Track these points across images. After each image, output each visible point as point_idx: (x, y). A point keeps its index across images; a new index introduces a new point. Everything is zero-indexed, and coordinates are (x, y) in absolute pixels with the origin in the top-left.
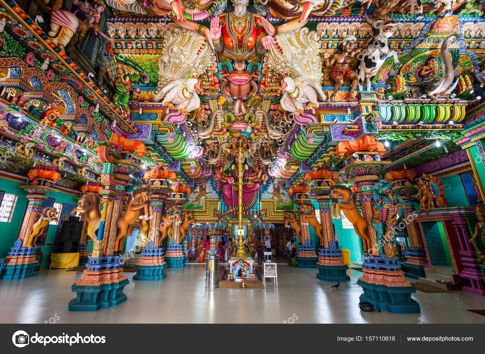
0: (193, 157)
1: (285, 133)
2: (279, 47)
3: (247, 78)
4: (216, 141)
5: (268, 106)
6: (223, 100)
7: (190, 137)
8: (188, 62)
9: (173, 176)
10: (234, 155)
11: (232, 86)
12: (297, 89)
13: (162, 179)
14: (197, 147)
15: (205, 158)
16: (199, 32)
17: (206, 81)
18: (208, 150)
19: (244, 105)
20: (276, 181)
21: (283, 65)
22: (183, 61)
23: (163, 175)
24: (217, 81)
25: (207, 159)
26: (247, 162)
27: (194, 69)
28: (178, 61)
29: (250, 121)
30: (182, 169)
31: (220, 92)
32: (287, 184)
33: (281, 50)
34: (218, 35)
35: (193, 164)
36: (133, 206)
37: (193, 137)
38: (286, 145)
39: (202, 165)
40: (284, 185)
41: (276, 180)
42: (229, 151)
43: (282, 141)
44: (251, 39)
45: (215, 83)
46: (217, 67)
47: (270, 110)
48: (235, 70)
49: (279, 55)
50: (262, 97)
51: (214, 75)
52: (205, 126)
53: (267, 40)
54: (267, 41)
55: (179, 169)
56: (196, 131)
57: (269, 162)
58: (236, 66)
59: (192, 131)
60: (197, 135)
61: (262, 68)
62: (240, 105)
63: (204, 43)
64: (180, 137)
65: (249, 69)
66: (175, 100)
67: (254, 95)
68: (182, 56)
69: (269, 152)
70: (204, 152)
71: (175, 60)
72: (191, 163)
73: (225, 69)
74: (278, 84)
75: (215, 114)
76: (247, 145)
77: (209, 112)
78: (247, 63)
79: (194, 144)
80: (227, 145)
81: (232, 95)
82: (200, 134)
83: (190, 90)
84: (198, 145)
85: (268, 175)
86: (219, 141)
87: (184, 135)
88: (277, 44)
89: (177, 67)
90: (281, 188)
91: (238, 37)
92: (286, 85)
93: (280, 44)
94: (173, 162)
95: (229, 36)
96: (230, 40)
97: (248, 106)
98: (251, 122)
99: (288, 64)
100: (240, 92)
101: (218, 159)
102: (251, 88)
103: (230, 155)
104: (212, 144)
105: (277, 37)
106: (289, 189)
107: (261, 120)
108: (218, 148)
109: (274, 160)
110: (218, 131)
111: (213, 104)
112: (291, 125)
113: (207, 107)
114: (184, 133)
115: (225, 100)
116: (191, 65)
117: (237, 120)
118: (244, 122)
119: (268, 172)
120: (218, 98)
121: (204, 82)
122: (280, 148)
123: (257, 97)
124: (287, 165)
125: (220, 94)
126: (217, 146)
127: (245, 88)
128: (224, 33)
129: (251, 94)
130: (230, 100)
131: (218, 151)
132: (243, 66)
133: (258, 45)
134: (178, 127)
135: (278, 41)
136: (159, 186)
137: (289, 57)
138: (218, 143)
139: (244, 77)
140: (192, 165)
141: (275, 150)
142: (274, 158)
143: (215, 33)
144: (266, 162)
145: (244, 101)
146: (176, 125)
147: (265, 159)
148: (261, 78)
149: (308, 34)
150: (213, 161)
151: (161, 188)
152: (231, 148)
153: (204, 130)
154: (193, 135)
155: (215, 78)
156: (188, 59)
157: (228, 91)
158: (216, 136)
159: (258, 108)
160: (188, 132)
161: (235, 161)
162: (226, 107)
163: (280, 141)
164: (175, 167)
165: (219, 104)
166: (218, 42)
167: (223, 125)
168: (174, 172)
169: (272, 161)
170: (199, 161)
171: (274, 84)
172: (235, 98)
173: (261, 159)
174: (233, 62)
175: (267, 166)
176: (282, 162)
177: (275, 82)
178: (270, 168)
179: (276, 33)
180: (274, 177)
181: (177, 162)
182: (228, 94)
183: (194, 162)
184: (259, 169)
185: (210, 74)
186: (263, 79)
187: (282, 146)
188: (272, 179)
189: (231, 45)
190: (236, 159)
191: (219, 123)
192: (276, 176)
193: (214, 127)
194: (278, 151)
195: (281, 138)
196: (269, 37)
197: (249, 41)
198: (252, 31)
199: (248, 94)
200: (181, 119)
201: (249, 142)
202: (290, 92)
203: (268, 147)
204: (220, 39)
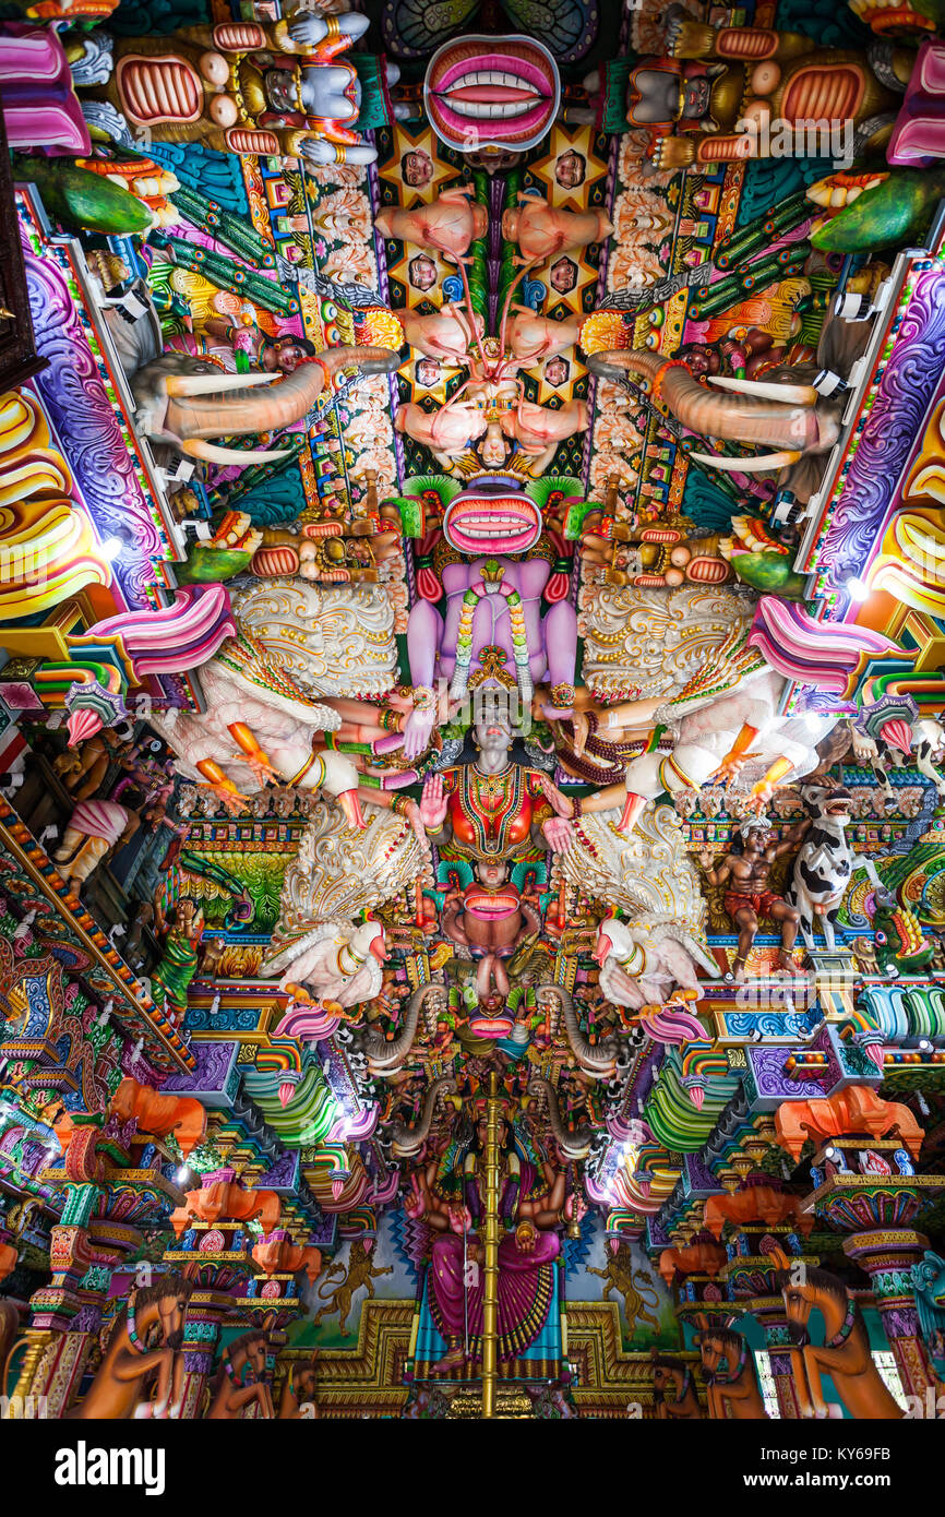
0: (343, 1138)
1: (622, 1062)
2: (586, 842)
3: (511, 905)
4: (418, 1074)
5: (571, 971)
6: (445, 953)
7: (342, 1073)
8: (361, 875)
9: (271, 1210)
10: (475, 1117)
11: (472, 920)
12: (639, 952)
13: (233, 1226)
14: (360, 1101)
15: (380, 1137)
16: (395, 809)
17: (402, 914)
18: (392, 1103)
19: (504, 968)
20: (613, 1224)
21: (601, 879)
22: (348, 871)
23: (240, 1206)
24: (431, 912)
25: (387, 1142)
26: (518, 1141)
27: (373, 889)
28: (334, 872)
29: (522, 1010)
30: (303, 1182)
31: (439, 933)
32: (650, 1235)
33: (592, 849)
34: (439, 817)
35: (341, 1163)
36: (126, 1357)
37: (351, 1072)
38: (632, 1097)
39: (368, 1161)
40: (642, 1238)
41: (612, 1216)
42: (458, 1102)
43: (618, 1085)
44: (519, 823)
45: (426, 919)
46: (434, 875)
47: (577, 985)
48: (480, 883)
49: (590, 860)
50: (553, 946)
51: (425, 896)
52: (391, 1036)
53: (556, 828)
54: (556, 831)
55: (292, 1185)
56: (361, 1056)
57: (586, 1150)
58: (484, 872)
59: (349, 1056)
60: (363, 1066)
61: (549, 878)
62: (493, 971)
63: (404, 831)
64: (313, 1074)
65: (516, 879)
66: (315, 975)
67: (530, 941)
68: (347, 862)
69: (583, 1110)
70: (379, 1116)
71: (329, 869)
72: (336, 1159)
73: (454, 880)
74: (592, 922)
75: (422, 995)
76: (517, 1082)
77: (404, 991)
78: (510, 864)
79: (351, 1092)
80: (455, 1084)
81: (471, 943)
82: (374, 1063)
83: (357, 954)
84: (361, 1097)
85: (585, 1195)
86: (428, 1073)
87: (326, 1070)
88: (581, 834)
89: (332, 885)
90: (634, 1248)
91: (486, 819)
92: (610, 943)
93: (588, 835)
94: (278, 1158)
95: (463, 817)
96: (466, 824)
97: (516, 972)
98: (527, 1014)
99: (613, 880)
100: (491, 936)
101: (422, 1137)
102: (524, 922)
103: (460, 1114)
104: (405, 1081)
105: (582, 820)
106: (659, 1256)
107: (555, 1008)
108: (425, 1096)
109: (601, 1143)
110: (426, 1045)
111: (416, 969)
112: (637, 1041)
113: (400, 977)
114: (328, 1062)
115: (451, 954)
116: (366, 882)
117: (485, 1009)
118: (506, 1014)
119: (584, 1183)
120: (432, 949)
121: (396, 917)
122: (613, 1107)
123: (540, 946)
124: (642, 1166)
125: (438, 938)
126: (421, 1090)
127: (506, 925)
128: (454, 809)
129: (522, 939)
130: (465, 953)
131: (423, 1107)
132: (501, 873)
133: (535, 832)
134: (313, 1047)
135: (584, 827)
136: (218, 1256)
137: (613, 865)
138: (424, 1078)
139: (501, 903)
140: (336, 1169)
141: (602, 1107)
142: (600, 1136)
143: (433, 813)
144: (575, 1152)
145: (504, 959)
146: (307, 1044)
147: (571, 1137)
148: (548, 905)
149: (653, 812)
150: (406, 1147)
151: (224, 1263)
152: (464, 1091)
153: (386, 1047)
154: (353, 1066)
155: (428, 904)
156: (361, 868)
157: (460, 931)
158: (420, 1060)
159: (546, 975)
160: (337, 1058)
161: (476, 1139)
162: (454, 972)
163: (612, 1084)
164: (283, 1175)
165: (433, 964)
166: (438, 830)
167: (442, 1025)
168: (277, 1192)
169: (594, 1149)
170: (360, 1149)
171: (583, 922)
172: (478, 952)
173: (560, 1138)
174: (474, 863)
175: (579, 1163)
176: (626, 1152)
177: (584, 916)
178: (592, 1173)
179: (577, 813)
180: (606, 1205)
181: (290, 1157)
182: (461, 937)
183: (344, 1154)
184: (557, 1169)
185: (413, 892)
186: (554, 906)
187: (620, 1099)
188: (597, 1212)
189: (470, 836)
190: (482, 1134)
191: (432, 1016)
192: (613, 1203)
193: (418, 1034)
194: (609, 1117)
195: (613, 1077)
196: (561, 822)
197: (513, 829)
198: (519, 807)
199: (515, 940)
200: (322, 1026)
201: (523, 1074)
202: (622, 960)
203: (579, 1094)
204: (445, 822)
